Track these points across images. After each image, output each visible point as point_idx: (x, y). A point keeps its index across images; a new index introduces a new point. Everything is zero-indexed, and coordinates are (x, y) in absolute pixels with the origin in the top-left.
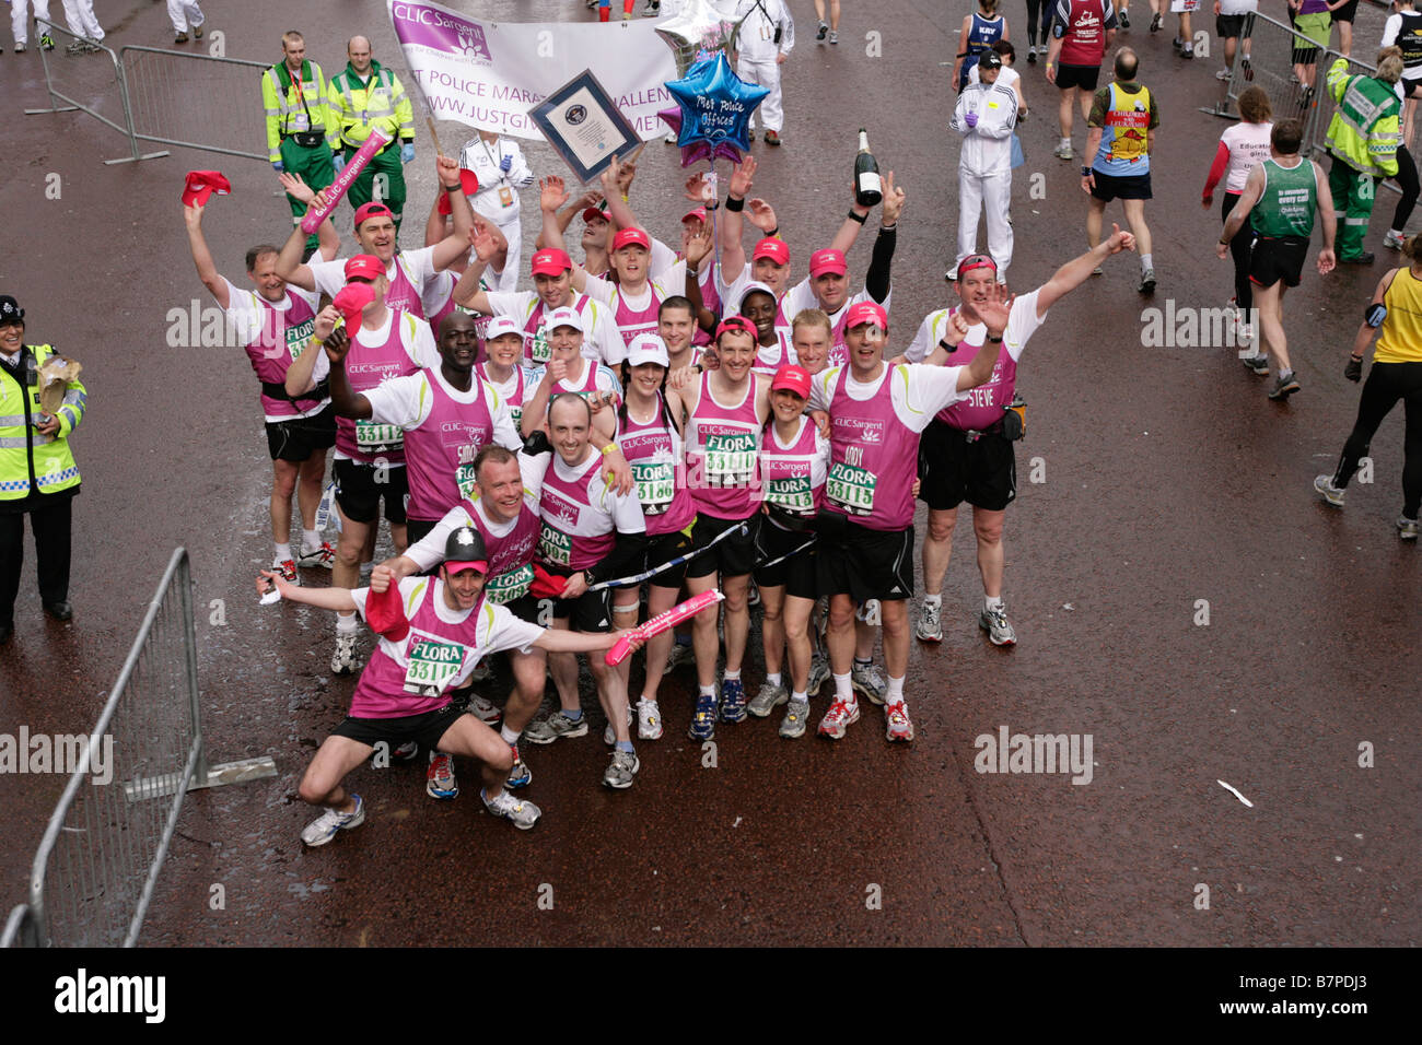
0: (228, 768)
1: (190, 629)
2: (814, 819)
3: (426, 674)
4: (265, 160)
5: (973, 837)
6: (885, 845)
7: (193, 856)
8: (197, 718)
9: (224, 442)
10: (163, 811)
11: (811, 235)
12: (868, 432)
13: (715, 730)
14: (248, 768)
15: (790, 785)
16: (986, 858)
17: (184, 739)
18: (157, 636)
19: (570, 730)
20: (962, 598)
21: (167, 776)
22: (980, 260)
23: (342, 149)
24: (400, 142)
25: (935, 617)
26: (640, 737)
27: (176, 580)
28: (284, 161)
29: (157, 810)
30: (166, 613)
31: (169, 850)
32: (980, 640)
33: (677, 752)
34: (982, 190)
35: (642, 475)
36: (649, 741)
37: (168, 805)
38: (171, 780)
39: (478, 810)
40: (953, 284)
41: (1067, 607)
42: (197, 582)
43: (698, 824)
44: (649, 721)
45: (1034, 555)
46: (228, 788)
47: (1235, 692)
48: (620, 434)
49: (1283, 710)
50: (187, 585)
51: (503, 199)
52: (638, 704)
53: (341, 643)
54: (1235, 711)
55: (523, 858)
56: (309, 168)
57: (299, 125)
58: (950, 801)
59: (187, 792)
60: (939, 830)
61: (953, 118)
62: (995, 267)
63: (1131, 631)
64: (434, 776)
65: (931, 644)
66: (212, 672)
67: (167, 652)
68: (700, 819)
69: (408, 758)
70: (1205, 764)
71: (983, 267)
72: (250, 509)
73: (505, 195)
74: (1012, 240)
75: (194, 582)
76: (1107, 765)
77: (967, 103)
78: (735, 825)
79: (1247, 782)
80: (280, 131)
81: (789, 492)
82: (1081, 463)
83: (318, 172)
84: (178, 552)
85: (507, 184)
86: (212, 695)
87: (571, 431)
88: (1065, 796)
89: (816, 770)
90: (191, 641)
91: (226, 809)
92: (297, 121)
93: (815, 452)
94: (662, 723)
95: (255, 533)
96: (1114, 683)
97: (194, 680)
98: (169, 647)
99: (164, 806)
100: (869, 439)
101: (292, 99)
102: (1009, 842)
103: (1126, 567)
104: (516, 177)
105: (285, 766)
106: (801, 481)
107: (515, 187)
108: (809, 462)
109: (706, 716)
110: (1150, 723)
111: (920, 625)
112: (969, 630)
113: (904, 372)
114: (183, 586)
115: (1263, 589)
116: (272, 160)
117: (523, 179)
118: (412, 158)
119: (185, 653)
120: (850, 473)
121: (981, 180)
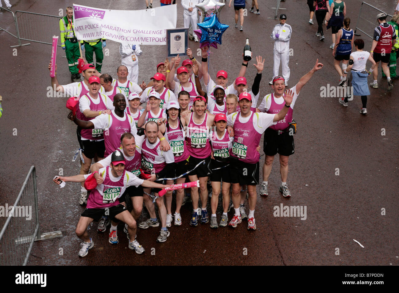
0: (47, 234)
1: (36, 191)
2: (228, 251)
3: (109, 197)
4: (60, 46)
5: (277, 256)
6: (250, 259)
7: (36, 262)
8: (38, 219)
9: (47, 133)
10: (27, 247)
11: (228, 70)
12: (245, 133)
13: (198, 223)
14: (53, 234)
15: (221, 240)
16: (281, 263)
17: (34, 225)
18: (25, 193)
19: (153, 225)
20: (274, 182)
21: (28, 237)
22: (279, 78)
23: (84, 43)
24: (102, 41)
25: (266, 188)
26: (175, 225)
27: (32, 176)
28: (66, 47)
29: (25, 247)
30: (28, 186)
31: (28, 260)
32: (280, 195)
33: (186, 230)
34: (281, 57)
35: (174, 144)
36: (178, 226)
37: (28, 245)
38: (29, 238)
39: (125, 247)
40: (271, 86)
41: (307, 185)
42: (38, 177)
43: (193, 252)
44: (178, 220)
45: (296, 169)
46: (47, 240)
47: (358, 212)
48: (167, 132)
49: (373, 218)
50: (35, 177)
51: (133, 59)
52: (175, 214)
53: (82, 195)
54: (358, 218)
55: (138, 262)
56: (74, 49)
57: (71, 36)
58: (270, 245)
59: (34, 242)
60: (267, 254)
61: (272, 35)
62: (284, 80)
63: (326, 193)
64: (111, 237)
65: (264, 196)
66: (42, 204)
67: (29, 198)
68: (193, 251)
69: (103, 231)
70: (349, 234)
71: (280, 80)
72: (55, 154)
73: (134, 57)
74: (289, 72)
75: (37, 177)
76: (319, 234)
77: (276, 30)
78: (204, 252)
79: (362, 240)
80: (65, 37)
81: (222, 153)
82: (311, 141)
83: (76, 50)
84: (33, 167)
85: (134, 54)
86: (42, 212)
87: (152, 133)
88: (306, 244)
89: (229, 235)
90: (36, 195)
91: (46, 247)
92: (70, 34)
93: (229, 141)
94: (181, 220)
95: (56, 161)
96: (321, 209)
97: (37, 207)
98: (29, 197)
99: (27, 246)
100: (245, 135)
101: (69, 28)
102: (288, 258)
103: (325, 173)
104: (138, 52)
105: (65, 233)
106: (225, 150)
107: (137, 55)
108: (228, 144)
109: (195, 218)
110: (332, 221)
111: (261, 190)
112: (276, 192)
113: (258, 115)
114: (34, 178)
115: (367, 180)
116: (62, 46)
117: (139, 52)
118: (105, 46)
119: (34, 198)
120: (239, 145)
121: (280, 54)
